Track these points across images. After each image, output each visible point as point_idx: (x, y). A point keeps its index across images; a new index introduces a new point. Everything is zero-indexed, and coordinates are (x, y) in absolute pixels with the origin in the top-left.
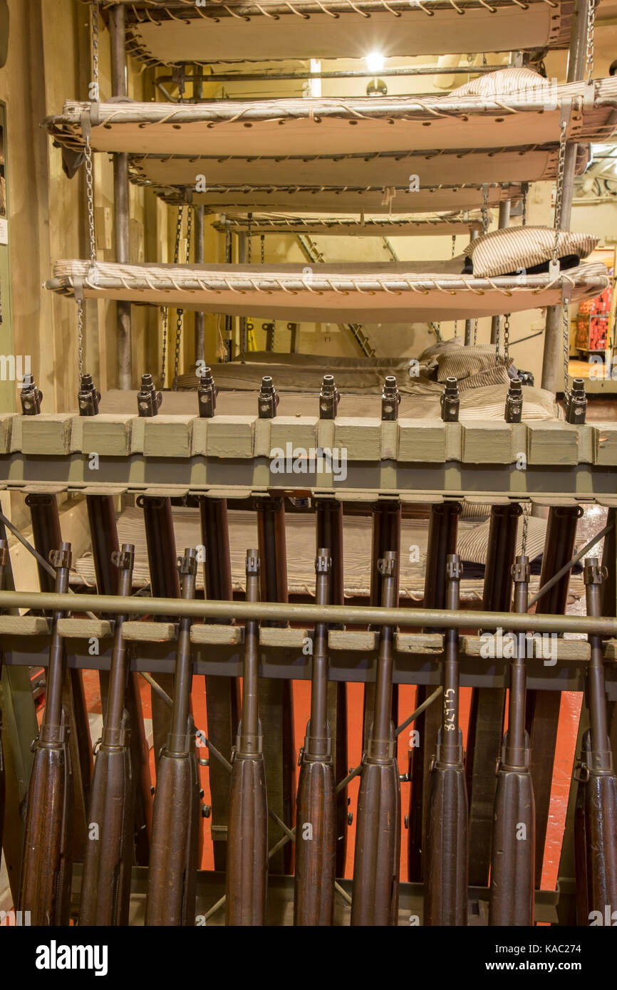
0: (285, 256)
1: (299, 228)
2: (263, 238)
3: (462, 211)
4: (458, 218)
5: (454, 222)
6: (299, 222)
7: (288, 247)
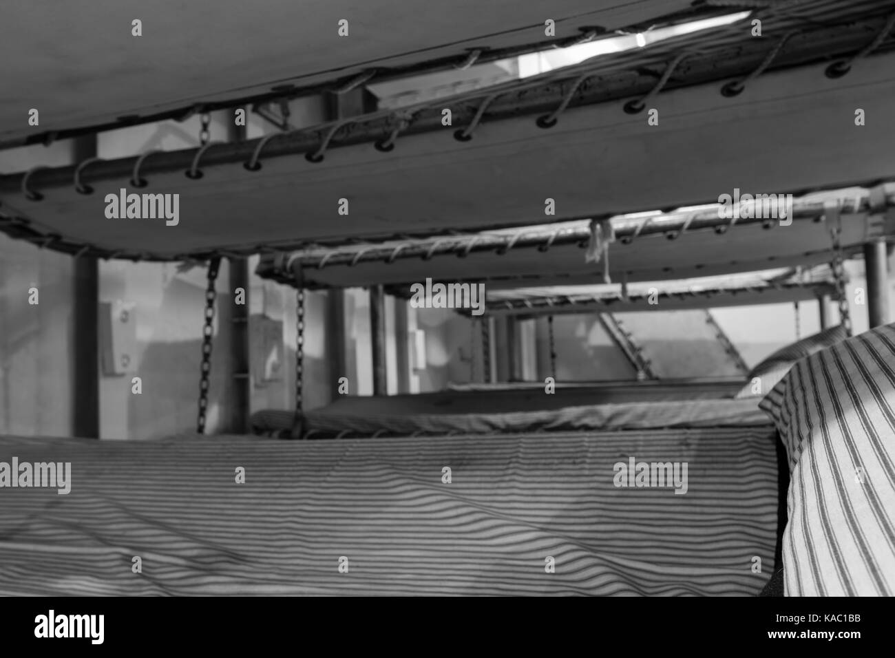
0: (585, 339)
1: (566, 307)
2: (550, 320)
3: (799, 269)
4: (794, 279)
5: (789, 286)
6: (564, 300)
7: (589, 327)
